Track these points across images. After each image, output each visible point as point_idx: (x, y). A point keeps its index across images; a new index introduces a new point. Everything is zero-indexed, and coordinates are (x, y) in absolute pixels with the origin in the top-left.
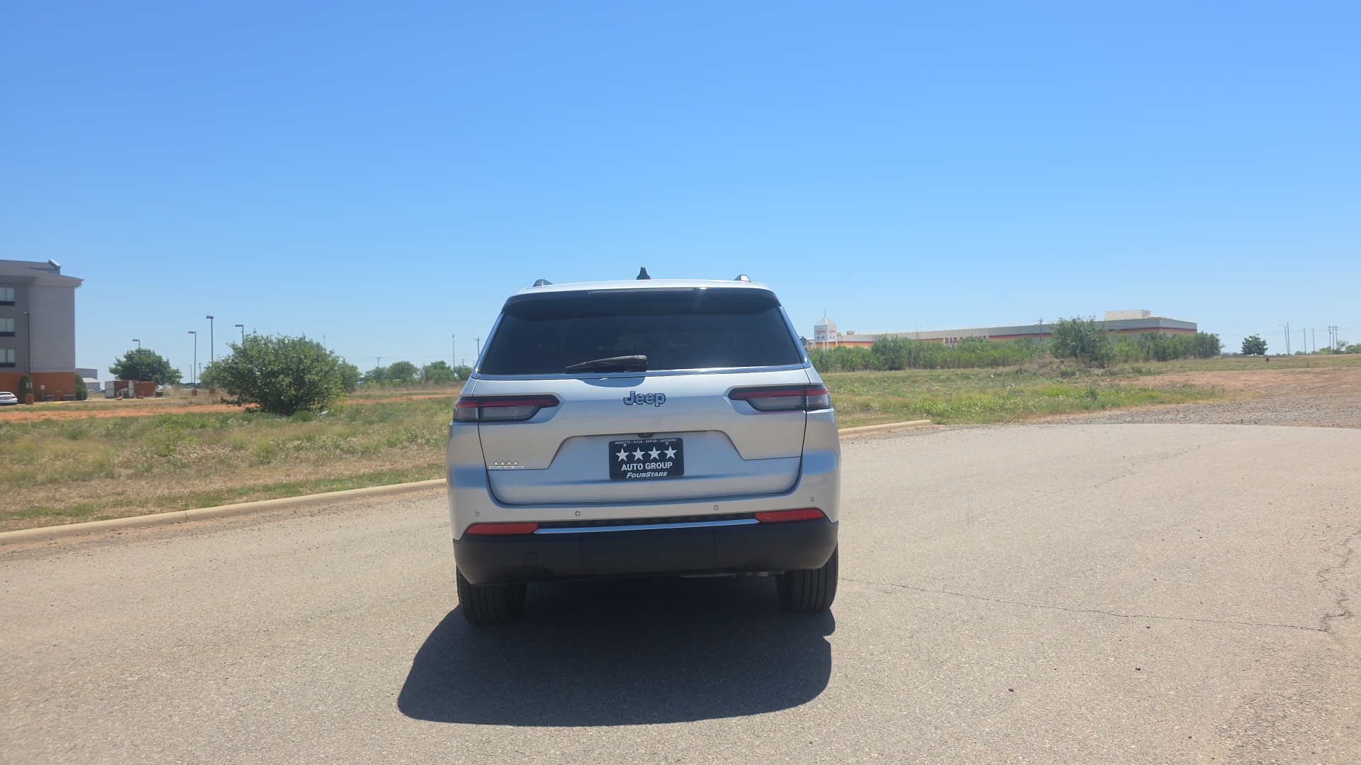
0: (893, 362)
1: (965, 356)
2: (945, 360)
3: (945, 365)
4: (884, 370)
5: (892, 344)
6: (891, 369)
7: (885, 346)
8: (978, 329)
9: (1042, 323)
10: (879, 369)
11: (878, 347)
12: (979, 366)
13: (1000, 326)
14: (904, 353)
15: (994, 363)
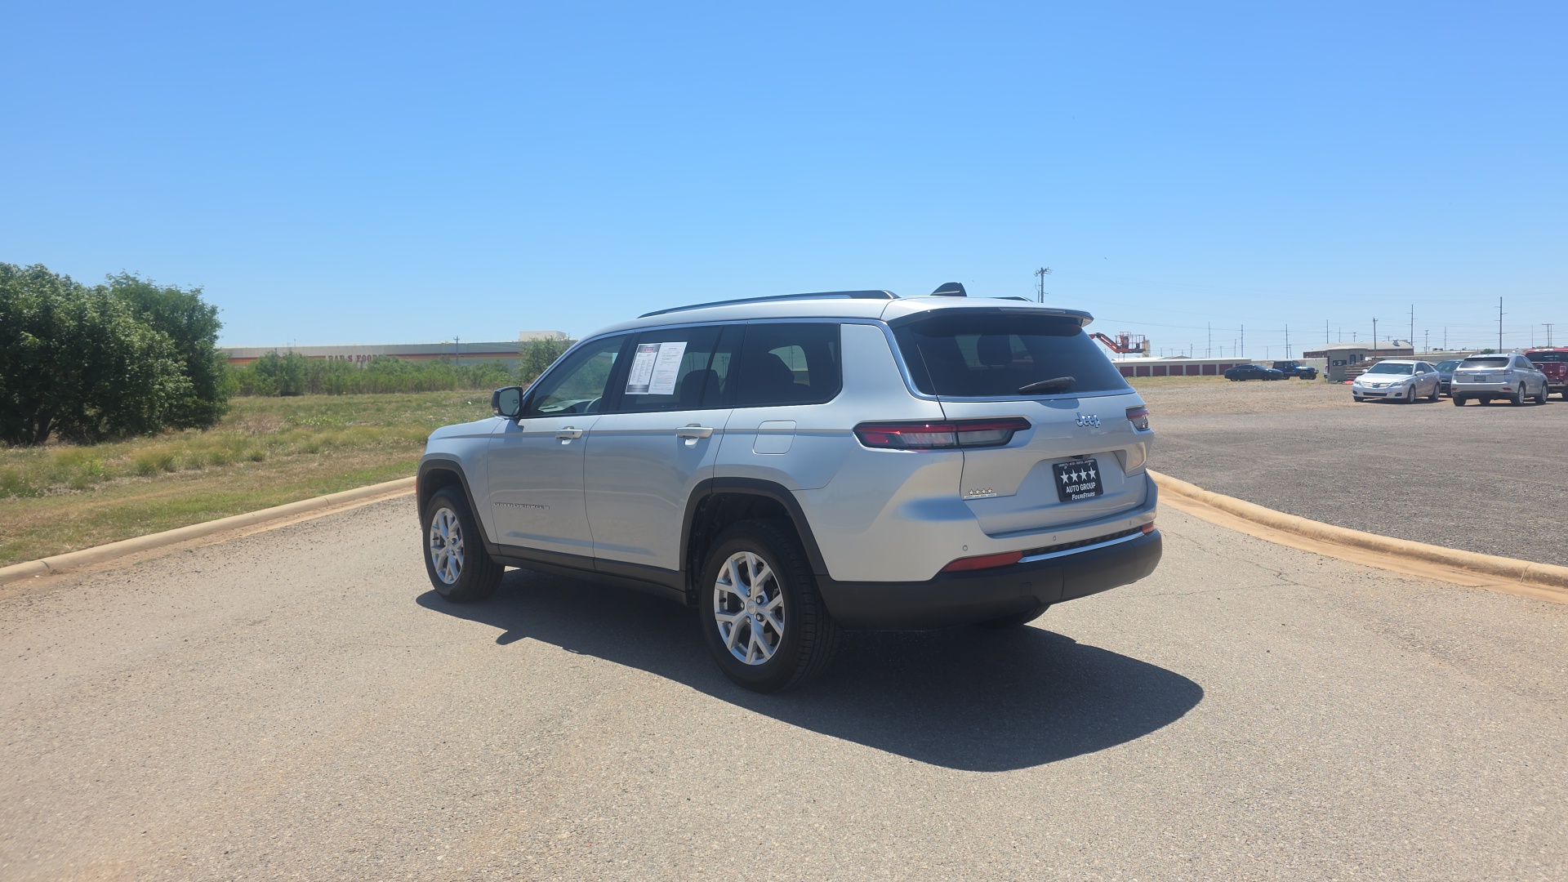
0: (287, 385)
1: (383, 378)
2: (357, 384)
3: (357, 389)
4: (274, 396)
5: (286, 362)
6: (285, 393)
7: (275, 365)
8: (372, 346)
9: (459, 342)
10: (268, 395)
11: (265, 367)
12: (400, 391)
13: (408, 343)
14: (300, 375)
15: (419, 388)
